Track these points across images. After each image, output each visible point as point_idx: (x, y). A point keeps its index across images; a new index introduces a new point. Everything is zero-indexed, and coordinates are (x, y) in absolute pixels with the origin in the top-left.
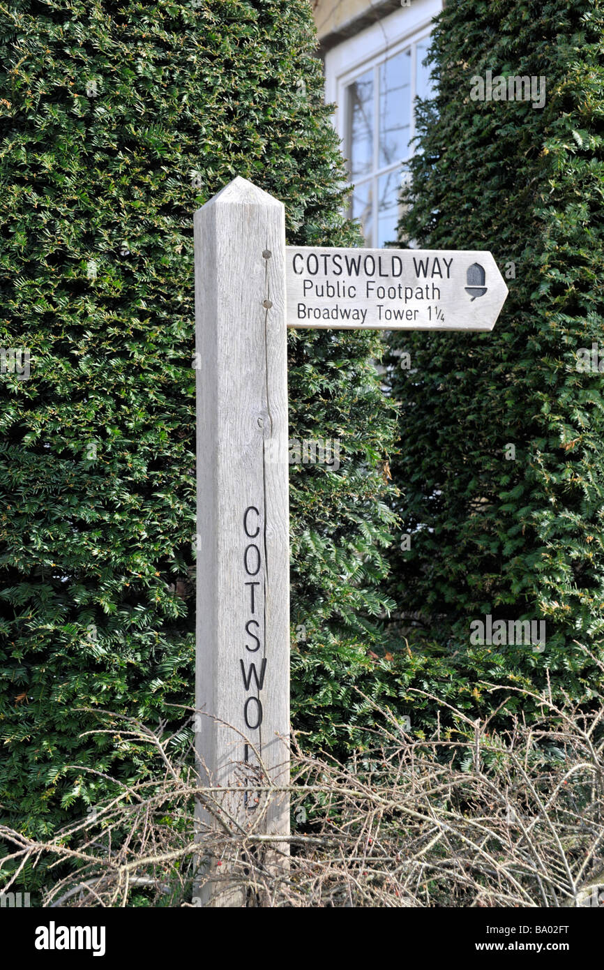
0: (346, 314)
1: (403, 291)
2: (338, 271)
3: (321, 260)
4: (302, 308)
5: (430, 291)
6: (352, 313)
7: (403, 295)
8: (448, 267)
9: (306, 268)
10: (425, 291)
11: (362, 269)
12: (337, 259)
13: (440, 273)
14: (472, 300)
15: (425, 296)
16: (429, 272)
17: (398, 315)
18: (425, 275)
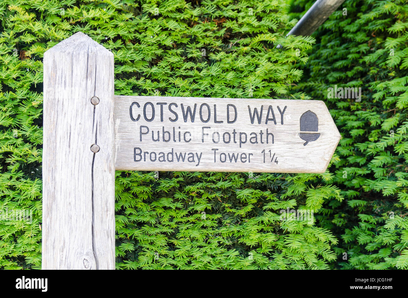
0: (181, 157)
1: (237, 136)
2: (174, 117)
3: (158, 109)
4: (138, 151)
5: (264, 136)
6: (187, 156)
7: (238, 141)
8: (282, 114)
9: (142, 115)
10: (259, 137)
11: (197, 116)
12: (173, 107)
13: (274, 119)
14: (305, 144)
15: (259, 140)
16: (264, 119)
17: (233, 158)
18: (259, 122)
